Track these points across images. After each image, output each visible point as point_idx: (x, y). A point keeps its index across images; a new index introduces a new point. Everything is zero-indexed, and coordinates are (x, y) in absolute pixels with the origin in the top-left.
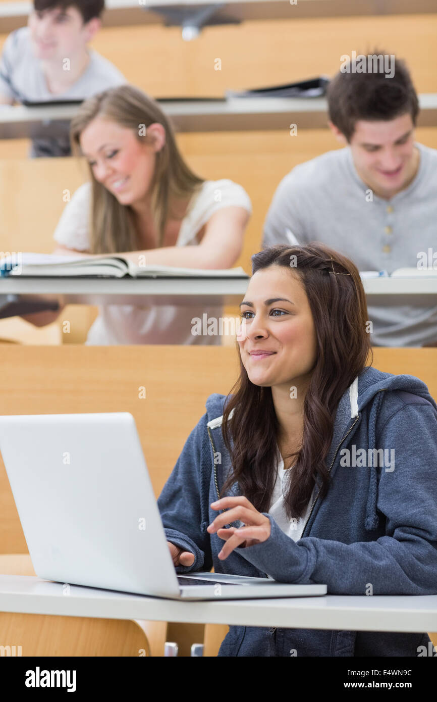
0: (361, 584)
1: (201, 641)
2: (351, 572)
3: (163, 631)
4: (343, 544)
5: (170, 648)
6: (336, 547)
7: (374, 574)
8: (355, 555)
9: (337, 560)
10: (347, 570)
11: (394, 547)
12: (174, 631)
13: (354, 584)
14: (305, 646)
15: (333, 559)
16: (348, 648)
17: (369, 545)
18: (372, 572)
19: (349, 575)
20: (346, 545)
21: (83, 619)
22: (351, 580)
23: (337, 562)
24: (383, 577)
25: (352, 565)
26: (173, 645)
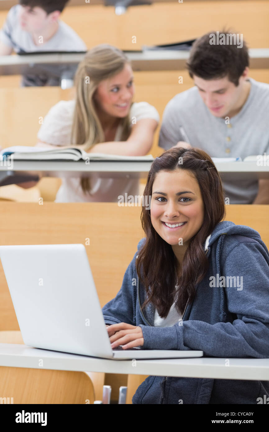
0: (219, 349)
1: (126, 384)
2: (213, 341)
3: (102, 379)
4: (207, 323)
5: (107, 389)
6: (203, 326)
7: (226, 342)
8: (214, 330)
9: (203, 334)
10: (209, 340)
11: (241, 326)
12: (110, 379)
13: (215, 348)
14: (181, 392)
15: (201, 334)
16: (207, 394)
17: (225, 325)
18: (225, 341)
19: (211, 343)
20: (209, 324)
21: (53, 371)
22: (213, 346)
23: (203, 335)
24: (232, 345)
25: (213, 337)
26: (108, 387)
